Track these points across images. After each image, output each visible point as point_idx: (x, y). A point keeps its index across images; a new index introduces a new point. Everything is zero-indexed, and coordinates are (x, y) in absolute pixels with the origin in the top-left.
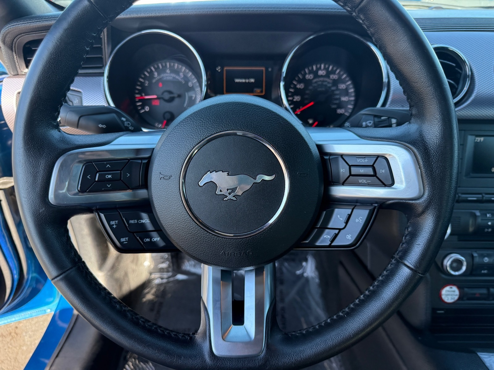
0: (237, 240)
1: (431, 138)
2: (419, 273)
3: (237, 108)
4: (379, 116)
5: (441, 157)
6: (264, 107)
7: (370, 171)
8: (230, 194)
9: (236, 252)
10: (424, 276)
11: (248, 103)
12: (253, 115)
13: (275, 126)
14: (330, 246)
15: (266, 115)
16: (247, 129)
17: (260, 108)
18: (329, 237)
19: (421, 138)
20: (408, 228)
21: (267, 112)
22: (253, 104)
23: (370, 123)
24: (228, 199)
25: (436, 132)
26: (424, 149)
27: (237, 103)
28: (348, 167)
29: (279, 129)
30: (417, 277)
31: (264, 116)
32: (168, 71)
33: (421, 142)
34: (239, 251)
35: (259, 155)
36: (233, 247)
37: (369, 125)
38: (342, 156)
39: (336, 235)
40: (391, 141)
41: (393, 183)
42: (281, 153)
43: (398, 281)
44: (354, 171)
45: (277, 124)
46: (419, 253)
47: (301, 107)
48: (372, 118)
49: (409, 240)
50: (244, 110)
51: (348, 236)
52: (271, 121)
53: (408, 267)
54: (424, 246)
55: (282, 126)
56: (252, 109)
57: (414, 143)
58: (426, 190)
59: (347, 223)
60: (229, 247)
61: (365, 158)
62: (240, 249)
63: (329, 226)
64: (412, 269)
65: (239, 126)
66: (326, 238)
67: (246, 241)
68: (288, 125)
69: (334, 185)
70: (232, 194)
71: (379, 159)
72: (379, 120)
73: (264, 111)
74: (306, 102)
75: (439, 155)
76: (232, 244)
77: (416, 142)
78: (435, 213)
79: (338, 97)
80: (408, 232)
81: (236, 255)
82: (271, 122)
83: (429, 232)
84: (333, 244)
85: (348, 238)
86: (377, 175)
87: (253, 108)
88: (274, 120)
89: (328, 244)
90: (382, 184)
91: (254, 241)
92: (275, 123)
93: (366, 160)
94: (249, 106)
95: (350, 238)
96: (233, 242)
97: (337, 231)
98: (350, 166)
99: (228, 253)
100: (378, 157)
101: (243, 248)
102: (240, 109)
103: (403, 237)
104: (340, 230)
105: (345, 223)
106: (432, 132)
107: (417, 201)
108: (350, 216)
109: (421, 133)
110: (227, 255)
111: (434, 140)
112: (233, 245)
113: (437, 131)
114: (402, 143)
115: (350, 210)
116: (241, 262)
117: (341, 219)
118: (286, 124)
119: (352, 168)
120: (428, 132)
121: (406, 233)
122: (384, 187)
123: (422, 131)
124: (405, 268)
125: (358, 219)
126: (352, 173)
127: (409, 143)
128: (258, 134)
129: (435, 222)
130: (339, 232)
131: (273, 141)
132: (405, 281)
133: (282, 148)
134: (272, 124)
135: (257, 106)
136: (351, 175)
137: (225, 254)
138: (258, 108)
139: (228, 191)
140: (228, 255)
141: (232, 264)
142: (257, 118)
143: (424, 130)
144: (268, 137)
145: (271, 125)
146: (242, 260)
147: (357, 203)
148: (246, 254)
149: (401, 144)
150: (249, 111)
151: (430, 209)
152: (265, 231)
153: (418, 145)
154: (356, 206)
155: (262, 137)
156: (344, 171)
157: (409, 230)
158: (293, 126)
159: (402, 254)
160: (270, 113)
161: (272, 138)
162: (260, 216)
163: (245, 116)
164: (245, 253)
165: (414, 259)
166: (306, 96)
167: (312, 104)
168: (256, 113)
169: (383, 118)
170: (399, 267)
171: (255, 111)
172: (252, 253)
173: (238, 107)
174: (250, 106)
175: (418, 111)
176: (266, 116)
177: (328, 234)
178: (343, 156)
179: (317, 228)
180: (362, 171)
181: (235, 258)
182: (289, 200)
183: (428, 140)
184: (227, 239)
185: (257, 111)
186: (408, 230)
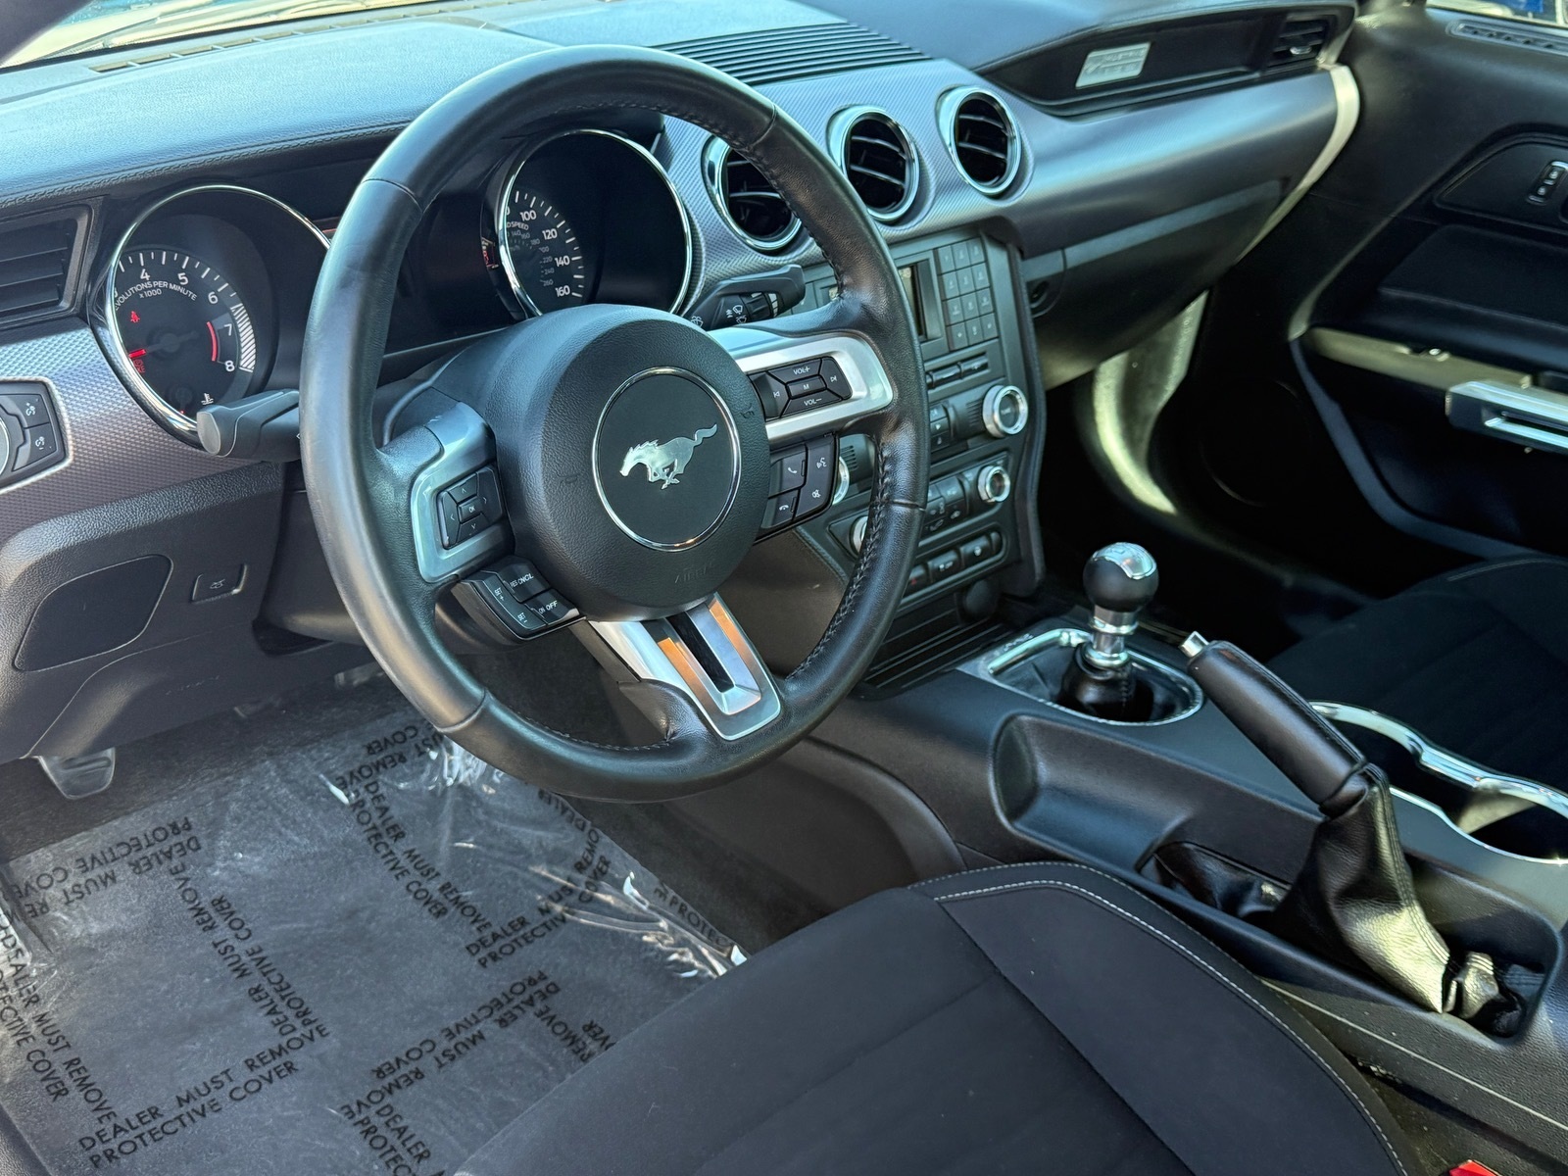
7: (818, 384)
8: (668, 475)
14: (794, 520)
18: (786, 506)
23: (739, 308)
24: (668, 485)
28: (784, 387)
32: (144, 275)
37: (738, 312)
39: (797, 500)
41: (850, 392)
44: (794, 389)
59: (805, 474)
61: (803, 365)
63: (785, 489)
66: (783, 509)
69: (767, 421)
70: (672, 475)
71: (822, 361)
72: (750, 300)
84: (797, 516)
85: (815, 497)
86: (828, 387)
90: (837, 398)
93: (806, 369)
95: (818, 495)
97: (796, 493)
98: (785, 385)
100: (819, 359)
104: (799, 489)
105: (802, 476)
108: (806, 462)
115: (804, 454)
117: (795, 472)
119: (791, 387)
122: (839, 402)
125: (820, 463)
126: (793, 394)
130: (799, 494)
136: (790, 397)
139: (664, 471)
154: (809, 444)
156: (779, 395)
169: (754, 296)
180: (803, 387)
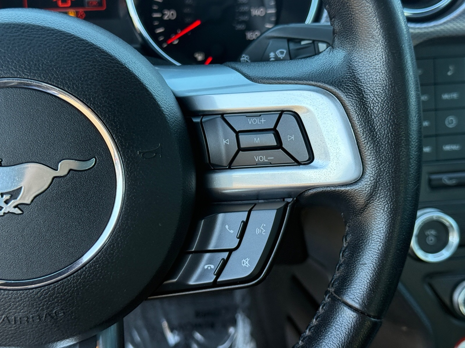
0: (31, 291)
1: (367, 71)
2: (370, 316)
3: (8, 34)
4: (297, 39)
5: (386, 104)
6: (61, 31)
7: (270, 140)
8: (7, 202)
9: (32, 314)
10: (379, 320)
11: (30, 25)
12: (40, 46)
13: (86, 66)
14: (215, 284)
15: (66, 45)
16: (30, 73)
17: (53, 33)
18: (212, 267)
19: (351, 73)
20: (346, 236)
21: (69, 39)
22: (39, 26)
23: (282, 52)
24: (4, 213)
25: (375, 61)
26: (358, 92)
27: (7, 24)
28: (234, 135)
29: (94, 71)
30: (368, 324)
31: (63, 48)
33: (350, 81)
34: (37, 311)
35: (59, 123)
36: (24, 307)
37: (281, 56)
38: (222, 115)
39: (225, 262)
40: (302, 82)
41: (311, 158)
42: (102, 116)
43: (335, 333)
44: (246, 140)
45: (90, 61)
46: (366, 279)
47: (179, 32)
48: (285, 43)
49: (350, 258)
50: (21, 39)
51: (245, 261)
52: (78, 56)
53: (350, 307)
54: (372, 266)
55: (100, 65)
56: (37, 36)
57: (339, 83)
58: (367, 165)
59: (241, 237)
60: (16, 307)
61: (260, 115)
62: (39, 308)
63: (211, 247)
64: (357, 309)
65: (12, 69)
66: (207, 268)
67: (49, 291)
68: (112, 63)
69: (214, 169)
70: (13, 203)
71: (283, 115)
72: (298, 47)
73: (62, 39)
74: (188, 20)
75: (382, 101)
76: (21, 300)
77: (343, 81)
78: (385, 206)
79: (245, 8)
80: (347, 244)
81: (31, 320)
82: (77, 59)
83: (379, 240)
84: (219, 280)
85: (245, 265)
86: (283, 146)
87: (39, 33)
88: (83, 54)
89: (212, 281)
90: (294, 162)
91: (65, 289)
92: (86, 61)
93: (263, 121)
94: (31, 29)
95: (248, 264)
96: (24, 296)
97: (225, 255)
98: (237, 133)
99: (15, 318)
100: (282, 112)
101: (43, 305)
102: (13, 36)
103: (340, 253)
104: (231, 251)
105: (238, 238)
106: (367, 61)
107: (353, 187)
108: (245, 224)
109: (351, 64)
110: (13, 323)
111: (371, 75)
112: (23, 302)
113: (376, 59)
114: (319, 84)
115: (245, 214)
116: (44, 333)
117: (232, 231)
118: (108, 62)
119: (242, 137)
120: (360, 61)
121: (345, 246)
122: (298, 167)
123: (351, 61)
124: (345, 308)
125: (260, 229)
126: (242, 146)
127: (331, 84)
128: (53, 82)
129: (387, 221)
130: (229, 257)
131: (83, 95)
132: (347, 333)
133: (104, 106)
134: (80, 62)
135: (48, 30)
136: (240, 149)
137: (9, 321)
138: (50, 33)
139: (2, 197)
140: (15, 323)
141: (26, 340)
142: (49, 53)
143: (355, 58)
144: (73, 88)
145: (78, 64)
146: (45, 330)
147: (258, 199)
148: (52, 317)
149: (319, 87)
150: (31, 40)
151: (376, 199)
152: (86, 268)
153: (346, 85)
154: (255, 204)
155: (62, 87)
156: (228, 144)
157: (348, 239)
158: (122, 65)
159: (339, 284)
160: (75, 41)
161: (82, 88)
162: (73, 241)
163: (25, 50)
164: (50, 315)
165: (358, 291)
166: (187, 10)
167: (198, 23)
168: (45, 43)
169: (303, 43)
170: (336, 309)
171: (44, 38)
172: (64, 313)
173: (10, 33)
174: (34, 29)
175: (344, 25)
176: (66, 47)
177: (209, 262)
178: (225, 115)
179: (192, 252)
180: (258, 140)
181: (30, 326)
182: (127, 205)
183: (363, 75)
184: (10, 292)
185: (47, 40)
186: (346, 240)
